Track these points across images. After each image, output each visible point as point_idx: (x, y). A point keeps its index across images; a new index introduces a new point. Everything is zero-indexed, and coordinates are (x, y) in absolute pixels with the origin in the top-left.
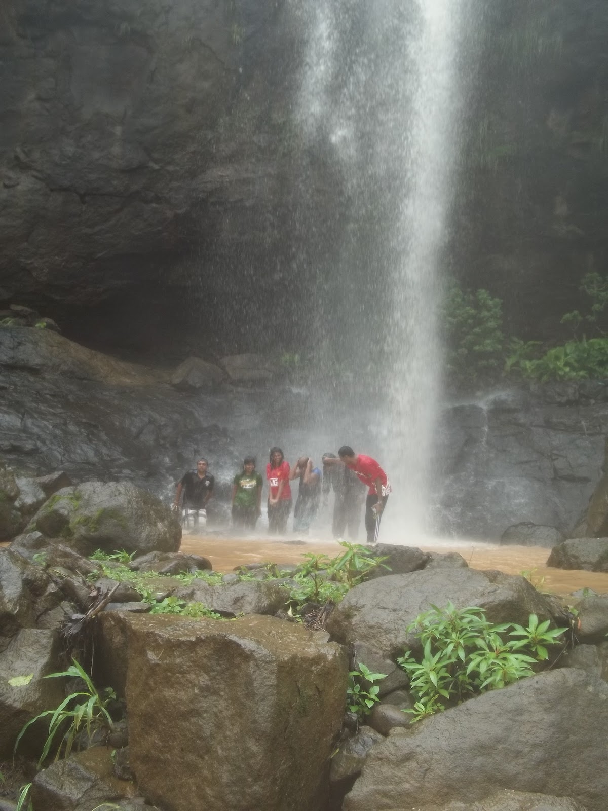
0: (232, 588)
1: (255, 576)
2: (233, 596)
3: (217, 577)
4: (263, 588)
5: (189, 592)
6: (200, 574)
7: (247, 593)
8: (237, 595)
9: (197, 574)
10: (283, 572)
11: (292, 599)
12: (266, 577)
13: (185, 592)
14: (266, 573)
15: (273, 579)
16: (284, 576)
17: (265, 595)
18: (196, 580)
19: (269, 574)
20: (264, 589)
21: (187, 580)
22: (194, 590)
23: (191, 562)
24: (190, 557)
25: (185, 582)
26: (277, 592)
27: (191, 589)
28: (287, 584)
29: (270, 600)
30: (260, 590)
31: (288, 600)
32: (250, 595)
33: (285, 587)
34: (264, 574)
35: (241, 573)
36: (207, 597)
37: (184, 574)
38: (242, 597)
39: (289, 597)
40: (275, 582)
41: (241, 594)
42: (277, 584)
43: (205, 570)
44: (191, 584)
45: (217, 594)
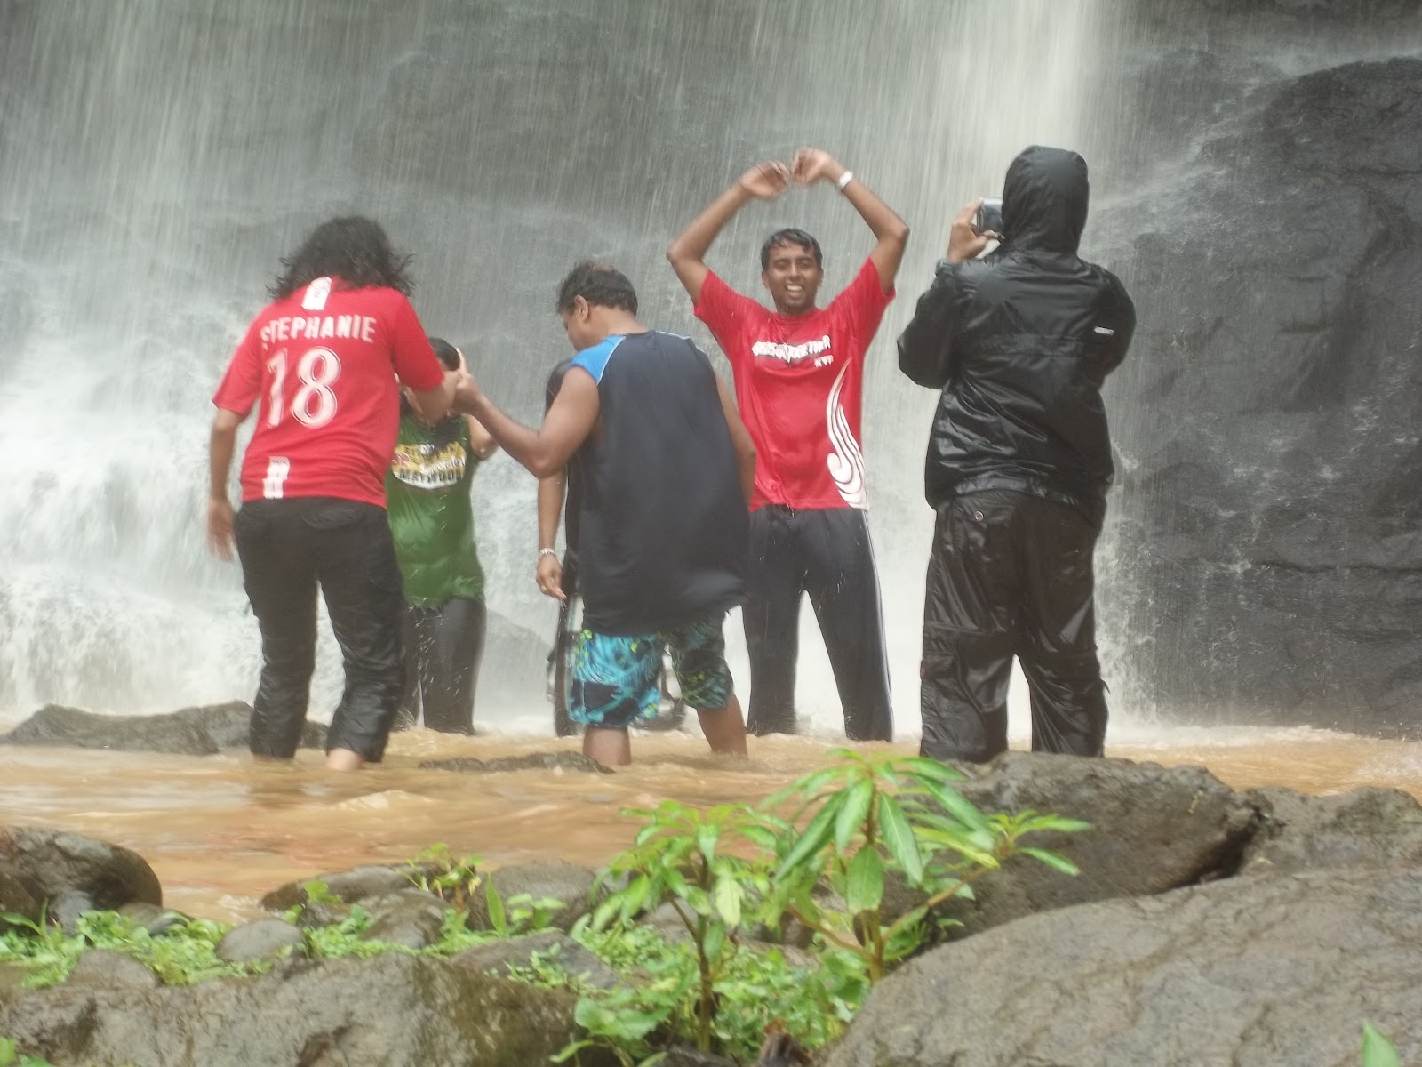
0: (288, 991)
1: (380, 929)
2: (294, 1032)
3: (189, 942)
4: (439, 984)
5: (69, 1017)
6: (101, 928)
7: (360, 1009)
8: (313, 1025)
9: (87, 931)
10: (521, 903)
11: (582, 1033)
12: (434, 931)
13: (50, 1018)
14: (435, 911)
15: (474, 939)
16: (527, 926)
17: (455, 1021)
18: (94, 957)
19: (453, 917)
20: (444, 990)
21: (44, 958)
22: (92, 1007)
23: (54, 873)
24: (51, 844)
25: (35, 971)
26: (513, 1002)
27: (81, 1001)
28: (547, 961)
29: (481, 1045)
30: (428, 997)
31: (567, 1043)
32: (379, 1024)
33: (538, 977)
34: (426, 916)
35: (308, 918)
36: (164, 1036)
37: (22, 931)
38: (341, 1032)
39: (572, 1025)
40: (487, 957)
41: (331, 1020)
42: (498, 964)
43: (128, 908)
44: (72, 978)
45: (214, 1022)
